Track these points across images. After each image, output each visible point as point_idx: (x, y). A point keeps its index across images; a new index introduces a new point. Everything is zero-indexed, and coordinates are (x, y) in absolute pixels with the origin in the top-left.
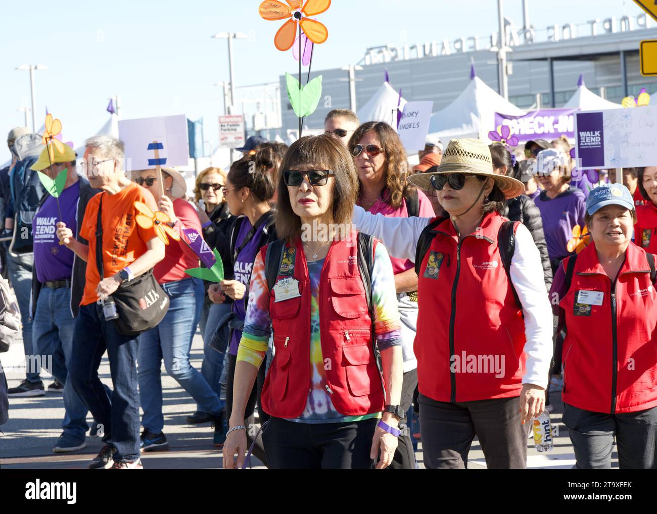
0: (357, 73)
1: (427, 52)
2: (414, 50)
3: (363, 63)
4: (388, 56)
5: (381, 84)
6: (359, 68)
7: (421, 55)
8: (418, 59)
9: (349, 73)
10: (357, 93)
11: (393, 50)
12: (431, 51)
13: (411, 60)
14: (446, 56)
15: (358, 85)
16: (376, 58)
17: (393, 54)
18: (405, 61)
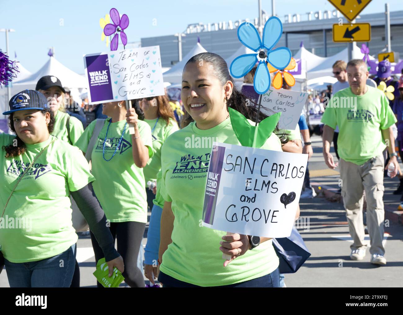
0: (183, 38)
1: (220, 27)
2: (213, 26)
3: (186, 33)
4: (199, 29)
5: (196, 44)
6: (183, 35)
7: (217, 29)
8: (215, 31)
9: (178, 38)
10: (183, 49)
11: (202, 26)
12: (222, 27)
13: (211, 32)
14: (230, 30)
15: (183, 44)
16: (192, 30)
17: (202, 28)
18: (208, 32)
